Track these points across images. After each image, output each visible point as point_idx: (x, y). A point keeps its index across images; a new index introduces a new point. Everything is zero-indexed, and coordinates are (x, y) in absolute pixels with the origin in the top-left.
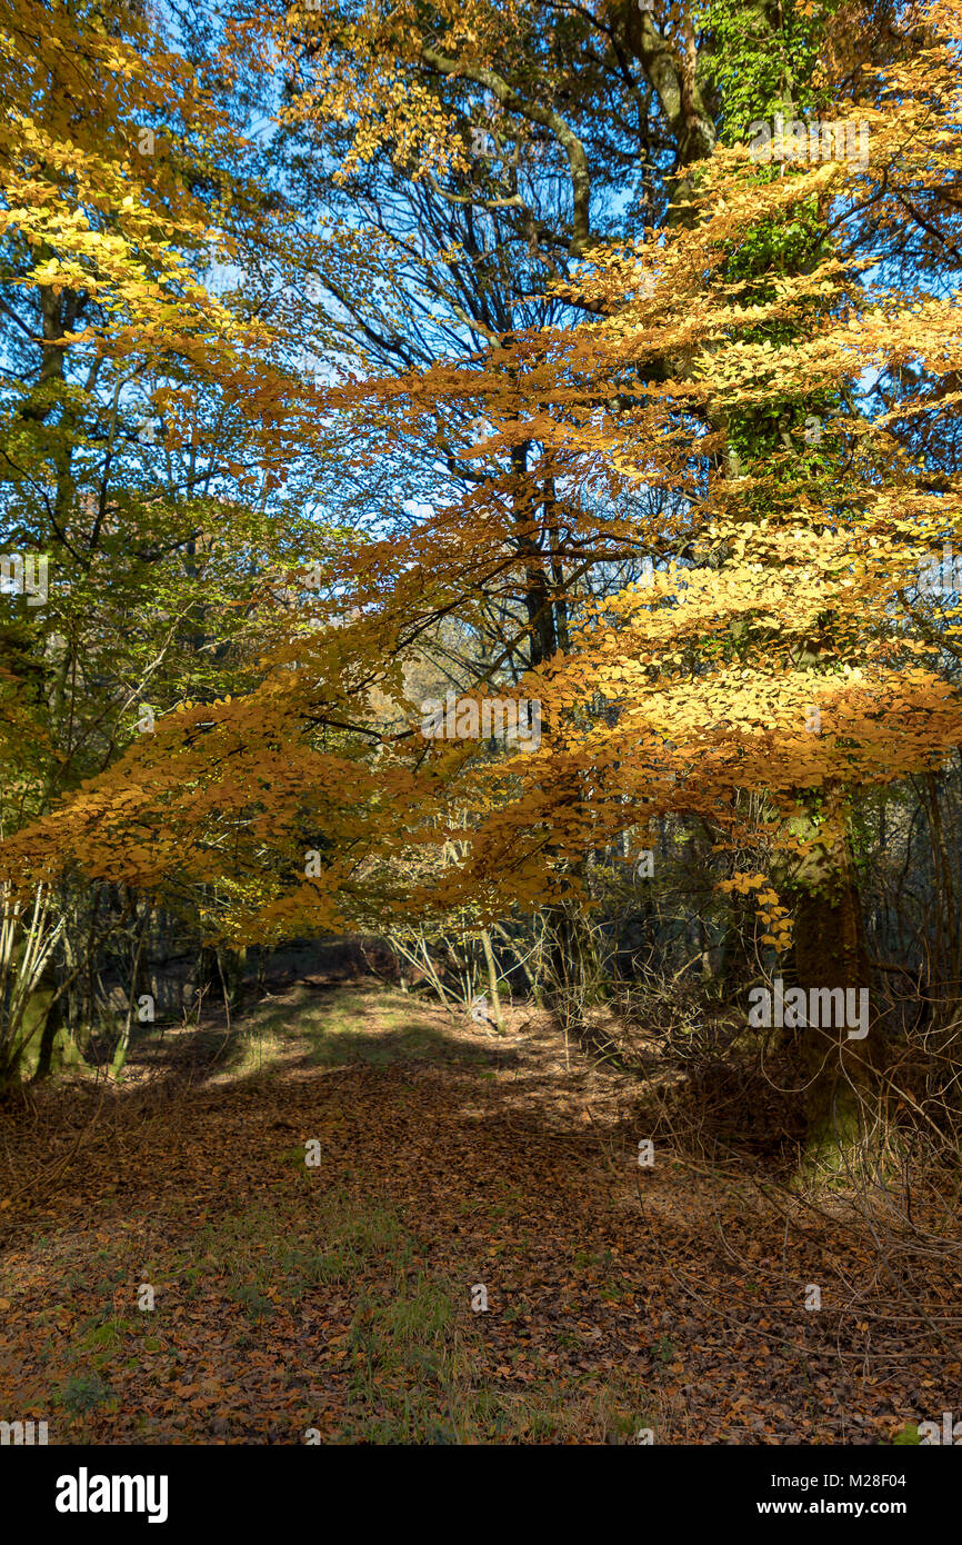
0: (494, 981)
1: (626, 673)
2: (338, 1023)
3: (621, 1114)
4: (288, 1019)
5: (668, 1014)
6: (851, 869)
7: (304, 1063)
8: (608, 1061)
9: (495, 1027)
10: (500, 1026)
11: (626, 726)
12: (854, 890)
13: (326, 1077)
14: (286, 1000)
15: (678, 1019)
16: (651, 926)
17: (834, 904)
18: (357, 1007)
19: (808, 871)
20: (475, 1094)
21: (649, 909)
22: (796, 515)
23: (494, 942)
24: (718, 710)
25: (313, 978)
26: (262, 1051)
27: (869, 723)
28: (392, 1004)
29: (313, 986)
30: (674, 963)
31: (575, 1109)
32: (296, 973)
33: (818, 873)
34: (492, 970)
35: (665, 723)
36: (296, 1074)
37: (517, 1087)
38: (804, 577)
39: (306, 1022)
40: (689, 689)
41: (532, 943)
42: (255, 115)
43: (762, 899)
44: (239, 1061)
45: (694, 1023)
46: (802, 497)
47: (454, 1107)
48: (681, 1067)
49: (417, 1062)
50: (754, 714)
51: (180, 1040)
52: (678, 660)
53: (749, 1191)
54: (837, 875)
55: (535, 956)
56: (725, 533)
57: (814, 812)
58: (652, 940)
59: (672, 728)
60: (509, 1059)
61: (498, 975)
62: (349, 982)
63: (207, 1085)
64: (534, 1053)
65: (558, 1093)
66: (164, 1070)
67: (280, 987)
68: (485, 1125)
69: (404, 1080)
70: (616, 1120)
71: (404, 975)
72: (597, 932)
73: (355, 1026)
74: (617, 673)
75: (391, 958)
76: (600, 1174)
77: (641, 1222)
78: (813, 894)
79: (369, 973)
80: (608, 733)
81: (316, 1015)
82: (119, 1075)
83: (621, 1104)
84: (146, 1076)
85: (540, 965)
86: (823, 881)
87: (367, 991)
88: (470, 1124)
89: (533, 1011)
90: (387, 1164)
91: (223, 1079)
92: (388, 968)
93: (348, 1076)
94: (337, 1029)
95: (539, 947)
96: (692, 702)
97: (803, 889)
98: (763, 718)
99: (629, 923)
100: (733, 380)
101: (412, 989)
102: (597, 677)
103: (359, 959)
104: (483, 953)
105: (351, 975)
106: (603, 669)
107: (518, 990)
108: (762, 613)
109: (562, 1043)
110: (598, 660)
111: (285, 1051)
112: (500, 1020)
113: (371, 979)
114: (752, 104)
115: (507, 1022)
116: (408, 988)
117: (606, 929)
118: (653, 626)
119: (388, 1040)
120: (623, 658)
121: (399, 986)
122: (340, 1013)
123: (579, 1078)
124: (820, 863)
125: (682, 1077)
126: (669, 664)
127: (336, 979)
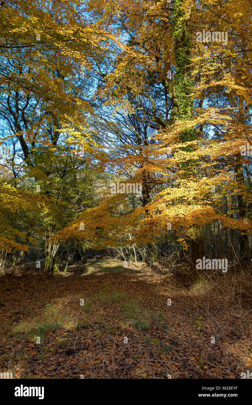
0: (136, 257)
1: (163, 206)
2: (105, 265)
3: (161, 281)
4: (95, 264)
5: (170, 263)
6: (200, 237)
7: (100, 272)
8: (158, 272)
9: (136, 266)
10: (137, 266)
11: (162, 214)
12: (201, 241)
13: (105, 274)
14: (93, 260)
15: (171, 264)
16: (167, 246)
17: (198, 243)
18: (108, 262)
19: (193, 237)
20: (134, 277)
21: (167, 243)
22: (191, 178)
23: (135, 249)
24: (177, 212)
25: (97, 256)
26: (91, 270)
27: (201, 215)
28: (115, 261)
29: (97, 258)
30: (171, 253)
31: (152, 280)
32: (94, 255)
33: (195, 238)
34: (135, 254)
35: (169, 214)
36: (99, 274)
37: (141, 276)
38: (191, 190)
39: (98, 265)
40: (173, 208)
41: (143, 249)
42: (91, 88)
43: (183, 242)
44: (87, 272)
45: (175, 265)
46: (192, 175)
47: (130, 279)
48: (172, 273)
49: (122, 272)
50: (183, 213)
51: (74, 267)
52: (171, 203)
53: (183, 292)
54: (198, 238)
55: (144, 252)
56: (179, 181)
57: (194, 227)
58: (167, 249)
59: (170, 215)
60: (139, 272)
61: (136, 256)
62: (105, 257)
63: (83, 275)
64: (144, 271)
65: (149, 277)
66: (73, 273)
67: (91, 258)
68: (136, 282)
69: (120, 275)
70: (160, 282)
71: (116, 256)
72: (156, 247)
73: (108, 265)
74: (161, 206)
75: (113, 252)
76: (157, 290)
77: (164, 296)
78: (194, 241)
79: (109, 255)
80: (159, 215)
81: (100, 263)
82: (65, 273)
83: (161, 279)
84: (70, 274)
85: (145, 254)
86: (196, 239)
87: (109, 259)
88: (133, 282)
89: (143, 263)
90: (120, 287)
91: (85, 274)
92: (112, 254)
93: (109, 274)
94: (105, 266)
95: (145, 250)
96: (173, 210)
97: (192, 240)
98: (184, 214)
99: (162, 246)
100: (180, 158)
101: (118, 259)
102: (158, 206)
103: (107, 252)
104: (134, 251)
105: (105, 256)
106: (159, 205)
107: (140, 259)
108: (184, 196)
109: (149, 269)
110: (158, 203)
111: (96, 270)
112: (137, 265)
113: (109, 256)
114: (184, 108)
115: (138, 265)
116: (117, 258)
117: (158, 247)
118: (167, 198)
119: (115, 268)
120: (162, 203)
121: (115, 258)
122: (104, 263)
123: (153, 275)
124: (195, 236)
125: (172, 274)
126: (169, 204)
127: (102, 256)
